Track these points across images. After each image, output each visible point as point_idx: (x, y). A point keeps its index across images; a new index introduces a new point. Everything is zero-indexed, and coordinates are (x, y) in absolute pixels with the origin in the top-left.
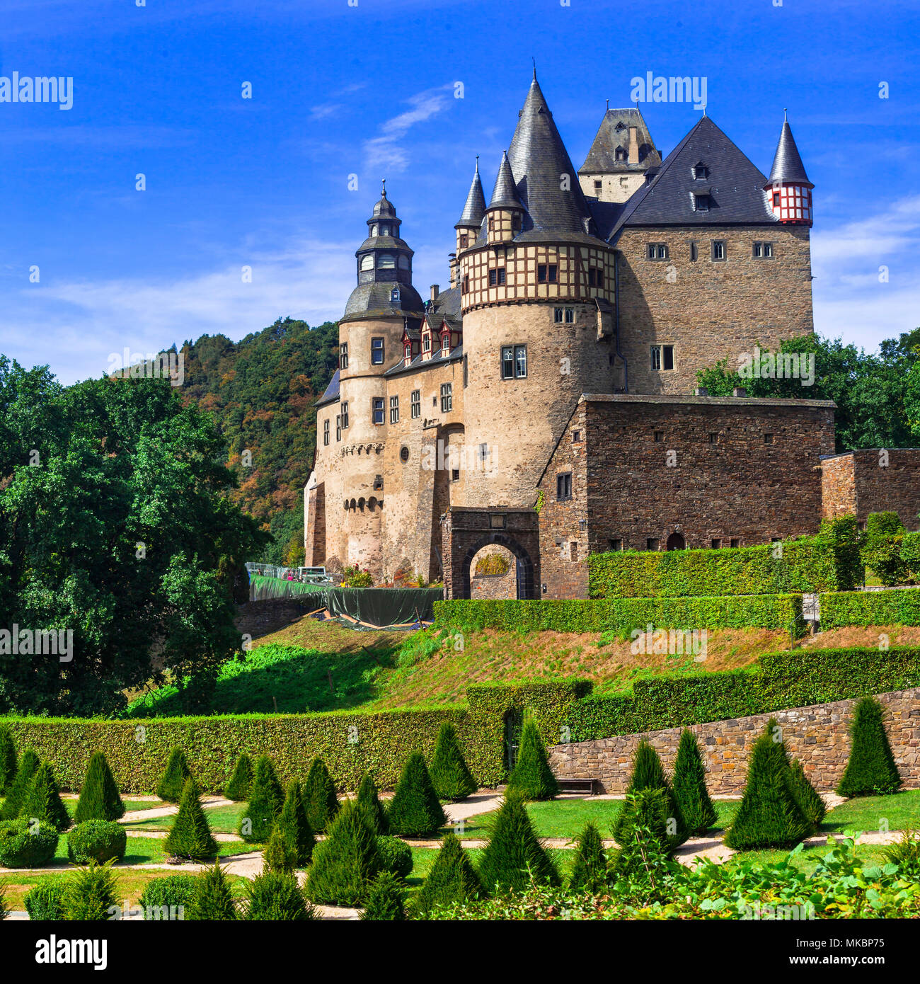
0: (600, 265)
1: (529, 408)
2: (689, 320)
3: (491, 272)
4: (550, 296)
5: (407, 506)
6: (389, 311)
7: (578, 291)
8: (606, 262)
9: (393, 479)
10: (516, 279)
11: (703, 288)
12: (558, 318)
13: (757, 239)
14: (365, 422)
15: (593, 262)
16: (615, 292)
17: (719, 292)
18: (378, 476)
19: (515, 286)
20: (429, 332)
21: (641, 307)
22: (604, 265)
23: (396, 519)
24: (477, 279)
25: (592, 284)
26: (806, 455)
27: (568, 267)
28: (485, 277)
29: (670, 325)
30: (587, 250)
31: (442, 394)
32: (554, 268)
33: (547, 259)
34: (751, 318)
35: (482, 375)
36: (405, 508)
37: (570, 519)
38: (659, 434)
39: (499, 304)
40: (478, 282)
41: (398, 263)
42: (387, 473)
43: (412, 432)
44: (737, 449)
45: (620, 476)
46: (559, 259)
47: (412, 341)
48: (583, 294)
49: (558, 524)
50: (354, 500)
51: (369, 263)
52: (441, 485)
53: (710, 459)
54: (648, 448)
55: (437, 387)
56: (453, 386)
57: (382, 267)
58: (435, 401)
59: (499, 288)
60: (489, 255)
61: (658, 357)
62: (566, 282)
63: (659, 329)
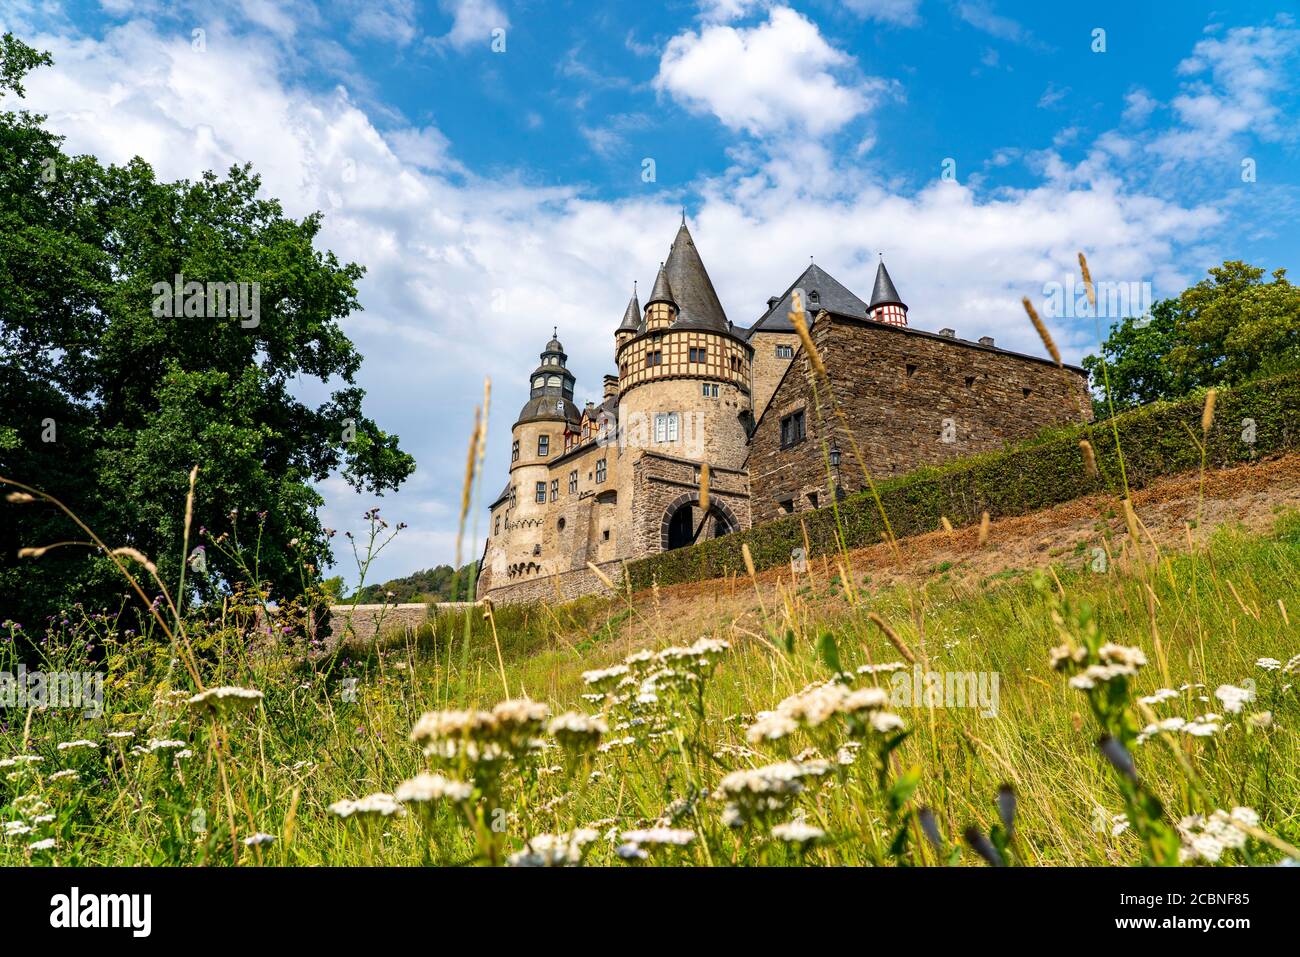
0: (740, 355)
3: (649, 355)
4: (700, 373)
6: (554, 415)
7: (722, 372)
8: (744, 355)
9: (549, 546)
10: (670, 359)
12: (705, 392)
14: (529, 501)
15: (734, 351)
16: (750, 381)
18: (538, 545)
19: (669, 365)
20: (588, 421)
22: (743, 357)
24: (635, 363)
25: (733, 369)
27: (715, 352)
28: (643, 360)
30: (729, 340)
31: (597, 469)
32: (703, 350)
33: (698, 344)
37: (803, 466)
38: (911, 368)
39: (654, 380)
40: (636, 366)
41: (563, 384)
42: (545, 542)
43: (568, 505)
44: (998, 400)
45: (871, 409)
46: (707, 344)
47: (572, 433)
48: (727, 375)
49: (782, 478)
50: (515, 566)
51: (539, 382)
52: (593, 544)
53: (969, 406)
54: (901, 381)
55: (592, 464)
56: (607, 459)
57: (549, 385)
58: (591, 475)
59: (655, 367)
60: (647, 342)
62: (713, 363)
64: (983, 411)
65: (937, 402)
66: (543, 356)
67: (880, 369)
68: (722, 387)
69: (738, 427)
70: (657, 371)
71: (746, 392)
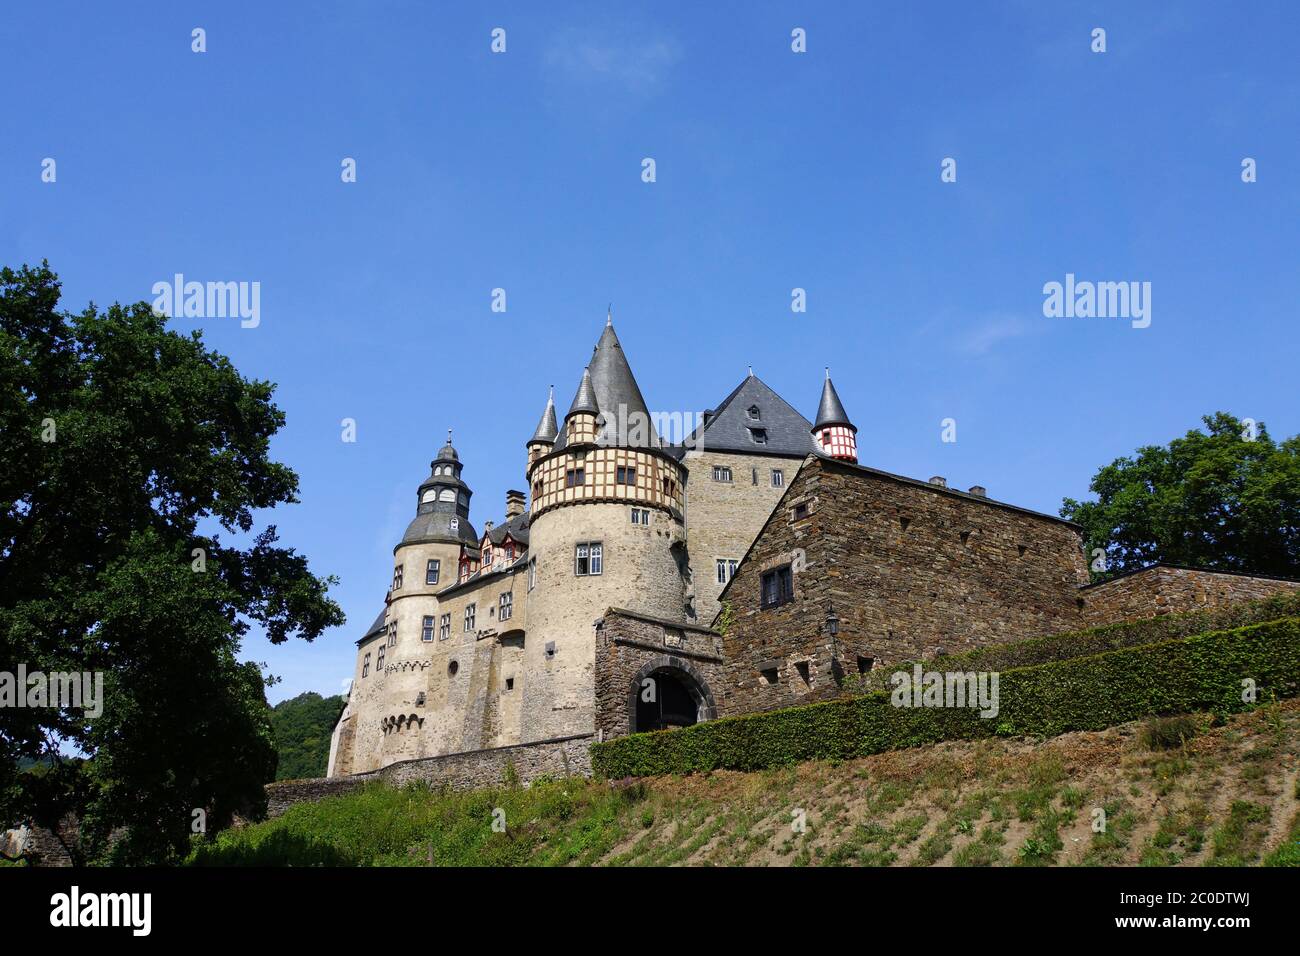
0: (673, 477)
3: (570, 473)
4: (628, 497)
5: (452, 720)
6: (447, 535)
7: (654, 496)
8: (677, 475)
9: (437, 695)
10: (594, 479)
11: (764, 510)
12: (634, 519)
14: (413, 639)
15: (667, 472)
16: (683, 506)
18: (422, 693)
20: (491, 546)
21: (707, 523)
22: (675, 477)
23: (437, 736)
24: (553, 482)
25: (666, 493)
27: (646, 472)
28: (562, 478)
29: (734, 542)
30: (662, 460)
31: (500, 603)
32: (633, 471)
33: (626, 463)
35: (552, 574)
36: (449, 723)
37: (789, 630)
38: (905, 522)
39: (575, 503)
40: (553, 485)
41: (458, 498)
42: (431, 689)
43: (463, 646)
44: (993, 558)
45: (865, 568)
46: (638, 463)
47: (470, 559)
48: (658, 500)
49: (764, 643)
50: (393, 718)
51: (429, 496)
52: (493, 695)
53: (965, 565)
54: (896, 536)
55: (495, 597)
56: (514, 592)
57: (441, 499)
58: (492, 611)
59: (577, 488)
60: (566, 458)
61: (724, 572)
62: (643, 486)
63: (724, 545)
64: (979, 571)
65: (933, 560)
66: (434, 465)
67: (873, 522)
68: (653, 513)
69: (670, 561)
70: (579, 492)
71: (680, 521)
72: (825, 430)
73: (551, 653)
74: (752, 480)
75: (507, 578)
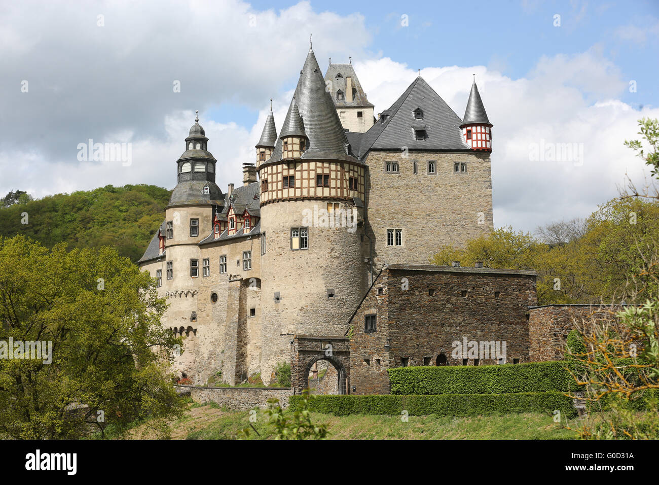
0: (356, 175)
1: (310, 270)
2: (412, 213)
3: (285, 178)
4: (325, 195)
5: (216, 332)
6: (202, 200)
7: (342, 192)
8: (359, 174)
9: (204, 314)
10: (302, 183)
11: (421, 192)
13: (457, 161)
14: (185, 276)
15: (351, 173)
16: (364, 193)
17: (432, 195)
18: (194, 313)
20: (234, 216)
21: (381, 204)
22: (358, 175)
23: (208, 341)
24: (274, 182)
25: (351, 188)
26: (520, 305)
27: (336, 176)
28: (280, 181)
29: (400, 216)
30: (348, 165)
31: (243, 258)
32: (327, 177)
33: (323, 171)
34: (453, 212)
35: (277, 247)
36: (214, 334)
37: (374, 344)
38: (431, 292)
39: (289, 199)
40: (275, 185)
41: (206, 168)
42: (200, 310)
43: (218, 282)
44: (478, 301)
45: (408, 317)
46: (330, 170)
47: (220, 222)
48: (345, 195)
49: (365, 347)
50: (176, 329)
51: (187, 167)
52: (243, 320)
54: (425, 299)
55: (240, 253)
56: (252, 253)
57: (196, 170)
58: (238, 262)
59: (290, 189)
60: (283, 167)
61: (392, 237)
62: (335, 186)
63: (393, 219)
64: (470, 309)
65: (444, 307)
66: (187, 142)
67: (414, 295)
68: (341, 204)
70: (291, 192)
72: (469, 128)
73: (278, 299)
74: (413, 171)
75: (247, 241)
